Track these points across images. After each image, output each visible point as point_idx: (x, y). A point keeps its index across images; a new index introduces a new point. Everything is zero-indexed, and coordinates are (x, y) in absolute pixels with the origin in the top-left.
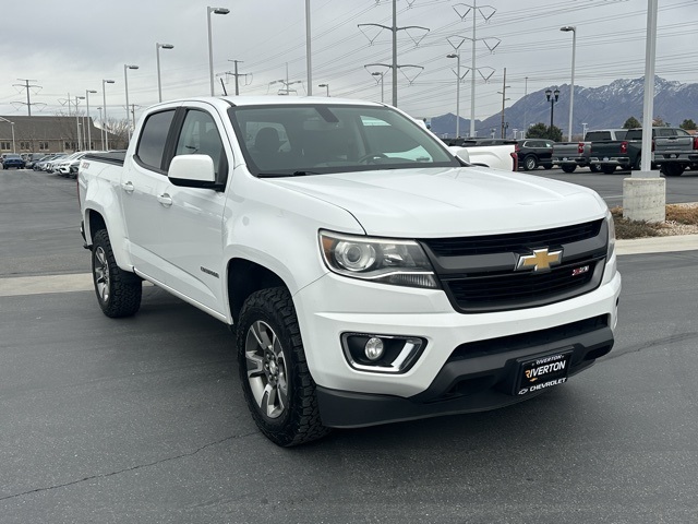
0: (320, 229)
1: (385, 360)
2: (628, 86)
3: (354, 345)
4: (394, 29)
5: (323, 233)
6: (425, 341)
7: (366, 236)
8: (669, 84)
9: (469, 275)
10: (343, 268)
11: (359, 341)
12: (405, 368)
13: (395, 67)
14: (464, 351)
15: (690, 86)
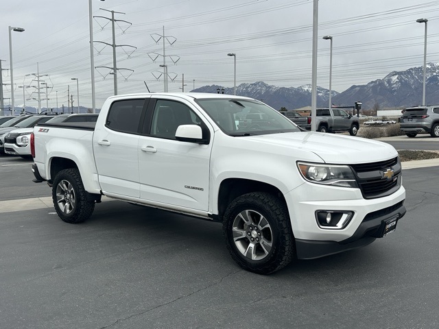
0: (297, 162)
1: (333, 223)
2: (248, 87)
3: (321, 217)
4: (114, 46)
5: (299, 163)
6: (353, 213)
7: (325, 164)
8: (270, 87)
9: (368, 181)
10: (312, 179)
11: (323, 214)
12: (345, 226)
13: (115, 69)
14: (370, 216)
15: (281, 88)
